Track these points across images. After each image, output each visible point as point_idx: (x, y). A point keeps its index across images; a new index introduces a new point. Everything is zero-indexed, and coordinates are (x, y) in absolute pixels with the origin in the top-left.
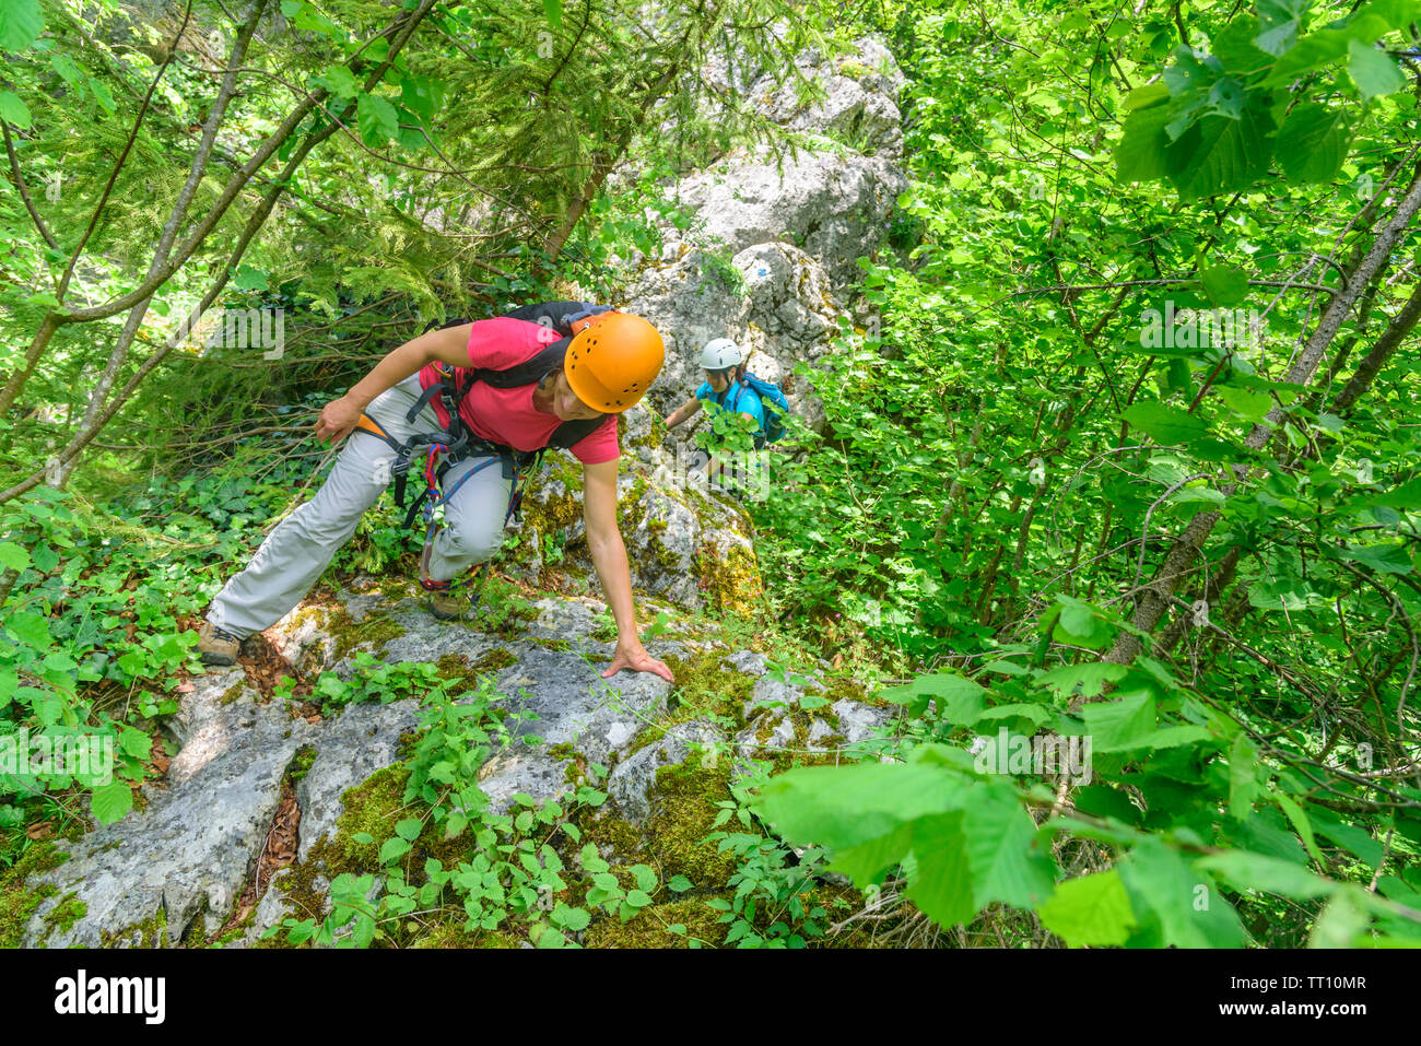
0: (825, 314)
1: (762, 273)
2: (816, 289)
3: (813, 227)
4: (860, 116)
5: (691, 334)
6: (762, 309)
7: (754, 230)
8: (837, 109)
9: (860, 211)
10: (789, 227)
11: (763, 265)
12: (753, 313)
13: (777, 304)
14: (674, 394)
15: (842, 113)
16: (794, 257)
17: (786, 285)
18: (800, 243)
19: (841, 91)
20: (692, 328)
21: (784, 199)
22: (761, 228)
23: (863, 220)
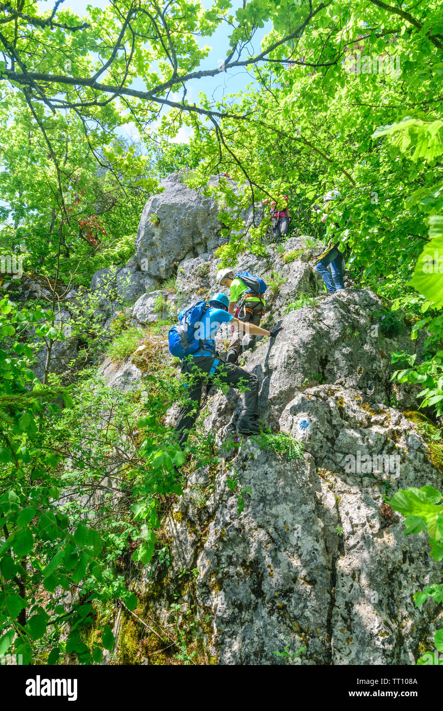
0: (376, 422)
1: (304, 425)
2: (355, 407)
3: (324, 362)
4: (312, 277)
5: (276, 517)
6: (323, 454)
7: (281, 392)
8: (295, 282)
9: (348, 331)
10: (305, 373)
11: (302, 417)
12: (317, 462)
13: (332, 441)
14: (291, 590)
15: (300, 283)
16: (322, 394)
17: (330, 422)
18: (323, 380)
19: (292, 271)
20: (273, 511)
21: (290, 358)
22: (285, 388)
23: (356, 334)
